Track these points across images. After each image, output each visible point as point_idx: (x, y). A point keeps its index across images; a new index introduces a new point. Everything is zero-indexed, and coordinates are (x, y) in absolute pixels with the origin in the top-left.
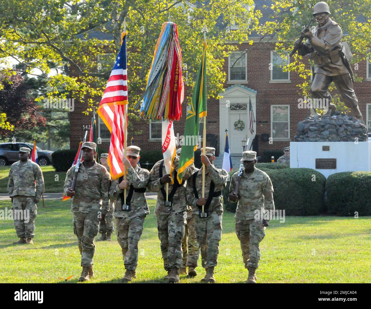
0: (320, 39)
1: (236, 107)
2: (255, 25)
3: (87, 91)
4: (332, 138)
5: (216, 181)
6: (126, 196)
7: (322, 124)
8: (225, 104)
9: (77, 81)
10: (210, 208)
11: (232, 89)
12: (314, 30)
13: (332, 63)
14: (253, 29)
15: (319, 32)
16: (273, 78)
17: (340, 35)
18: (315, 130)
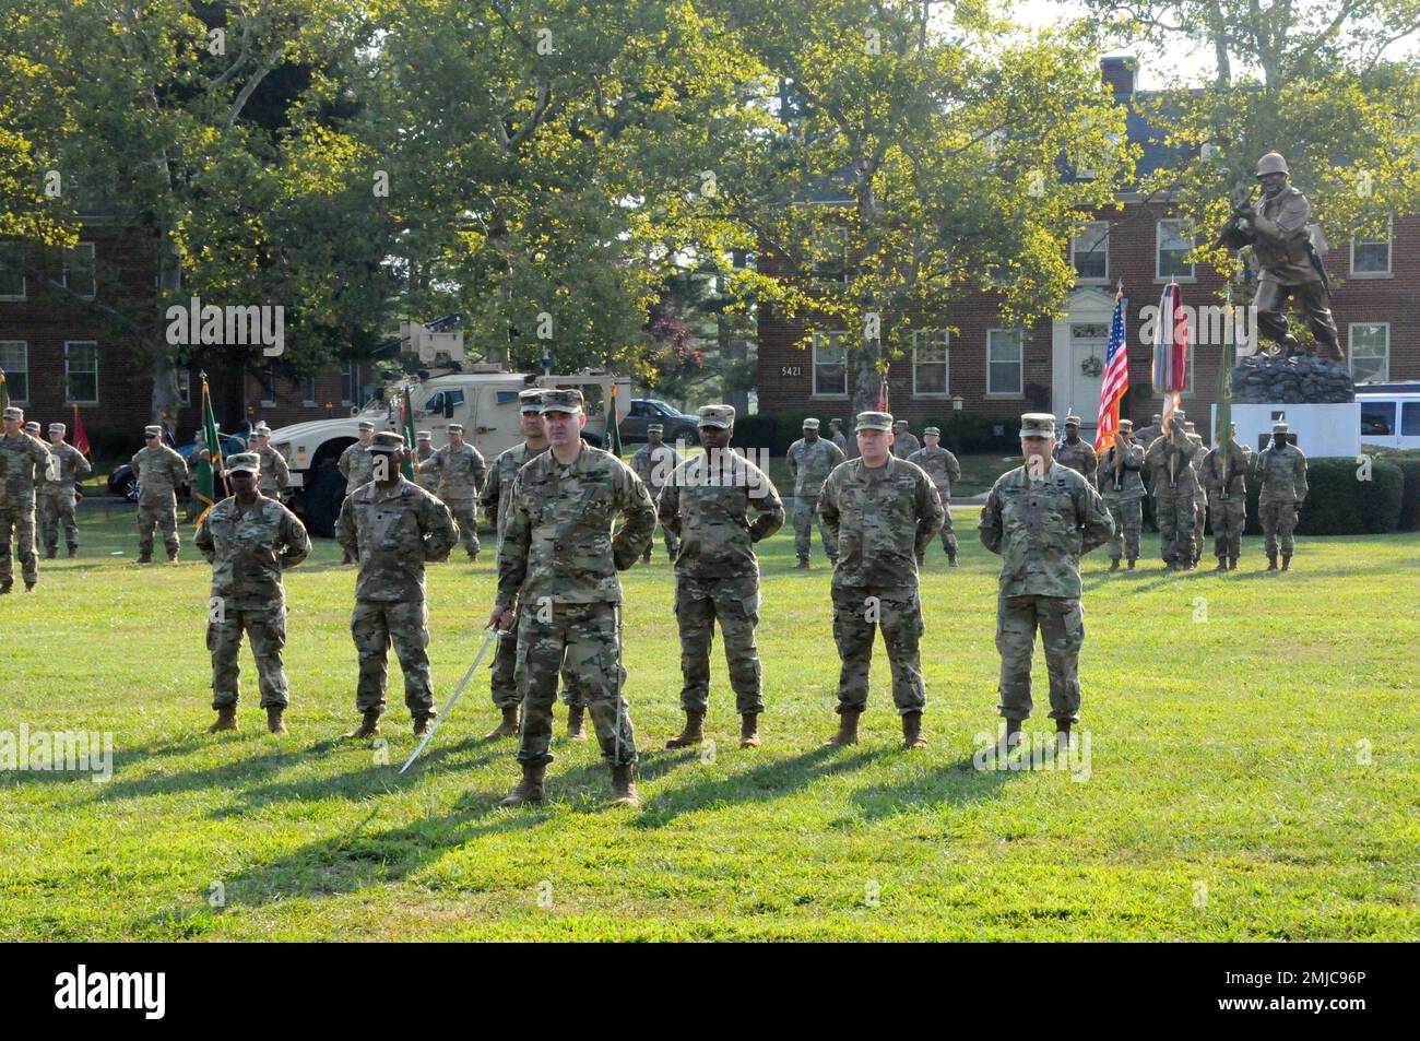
0: (1269, 219)
1: (1082, 331)
2: (1129, 172)
3: (800, 304)
4: (1290, 397)
5: (1237, 458)
6: (1117, 475)
7: (1271, 372)
8: (1062, 320)
9: (779, 285)
10: (1232, 488)
11: (1081, 295)
12: (1259, 203)
13: (1290, 263)
14: (1125, 180)
15: (1268, 208)
16: (1162, 274)
17: (1304, 213)
18: (1259, 383)
